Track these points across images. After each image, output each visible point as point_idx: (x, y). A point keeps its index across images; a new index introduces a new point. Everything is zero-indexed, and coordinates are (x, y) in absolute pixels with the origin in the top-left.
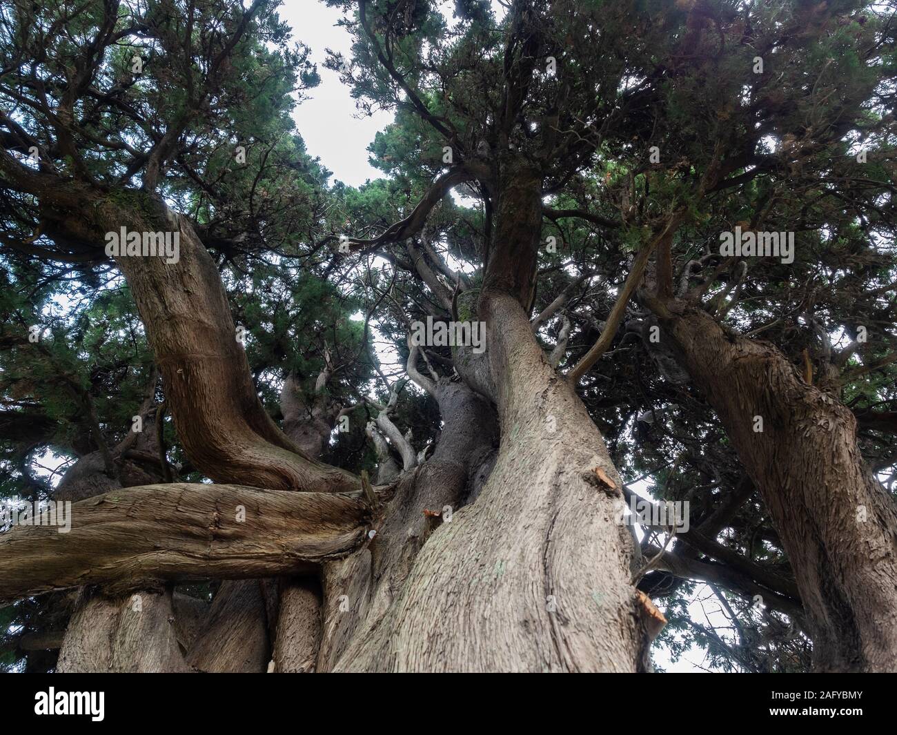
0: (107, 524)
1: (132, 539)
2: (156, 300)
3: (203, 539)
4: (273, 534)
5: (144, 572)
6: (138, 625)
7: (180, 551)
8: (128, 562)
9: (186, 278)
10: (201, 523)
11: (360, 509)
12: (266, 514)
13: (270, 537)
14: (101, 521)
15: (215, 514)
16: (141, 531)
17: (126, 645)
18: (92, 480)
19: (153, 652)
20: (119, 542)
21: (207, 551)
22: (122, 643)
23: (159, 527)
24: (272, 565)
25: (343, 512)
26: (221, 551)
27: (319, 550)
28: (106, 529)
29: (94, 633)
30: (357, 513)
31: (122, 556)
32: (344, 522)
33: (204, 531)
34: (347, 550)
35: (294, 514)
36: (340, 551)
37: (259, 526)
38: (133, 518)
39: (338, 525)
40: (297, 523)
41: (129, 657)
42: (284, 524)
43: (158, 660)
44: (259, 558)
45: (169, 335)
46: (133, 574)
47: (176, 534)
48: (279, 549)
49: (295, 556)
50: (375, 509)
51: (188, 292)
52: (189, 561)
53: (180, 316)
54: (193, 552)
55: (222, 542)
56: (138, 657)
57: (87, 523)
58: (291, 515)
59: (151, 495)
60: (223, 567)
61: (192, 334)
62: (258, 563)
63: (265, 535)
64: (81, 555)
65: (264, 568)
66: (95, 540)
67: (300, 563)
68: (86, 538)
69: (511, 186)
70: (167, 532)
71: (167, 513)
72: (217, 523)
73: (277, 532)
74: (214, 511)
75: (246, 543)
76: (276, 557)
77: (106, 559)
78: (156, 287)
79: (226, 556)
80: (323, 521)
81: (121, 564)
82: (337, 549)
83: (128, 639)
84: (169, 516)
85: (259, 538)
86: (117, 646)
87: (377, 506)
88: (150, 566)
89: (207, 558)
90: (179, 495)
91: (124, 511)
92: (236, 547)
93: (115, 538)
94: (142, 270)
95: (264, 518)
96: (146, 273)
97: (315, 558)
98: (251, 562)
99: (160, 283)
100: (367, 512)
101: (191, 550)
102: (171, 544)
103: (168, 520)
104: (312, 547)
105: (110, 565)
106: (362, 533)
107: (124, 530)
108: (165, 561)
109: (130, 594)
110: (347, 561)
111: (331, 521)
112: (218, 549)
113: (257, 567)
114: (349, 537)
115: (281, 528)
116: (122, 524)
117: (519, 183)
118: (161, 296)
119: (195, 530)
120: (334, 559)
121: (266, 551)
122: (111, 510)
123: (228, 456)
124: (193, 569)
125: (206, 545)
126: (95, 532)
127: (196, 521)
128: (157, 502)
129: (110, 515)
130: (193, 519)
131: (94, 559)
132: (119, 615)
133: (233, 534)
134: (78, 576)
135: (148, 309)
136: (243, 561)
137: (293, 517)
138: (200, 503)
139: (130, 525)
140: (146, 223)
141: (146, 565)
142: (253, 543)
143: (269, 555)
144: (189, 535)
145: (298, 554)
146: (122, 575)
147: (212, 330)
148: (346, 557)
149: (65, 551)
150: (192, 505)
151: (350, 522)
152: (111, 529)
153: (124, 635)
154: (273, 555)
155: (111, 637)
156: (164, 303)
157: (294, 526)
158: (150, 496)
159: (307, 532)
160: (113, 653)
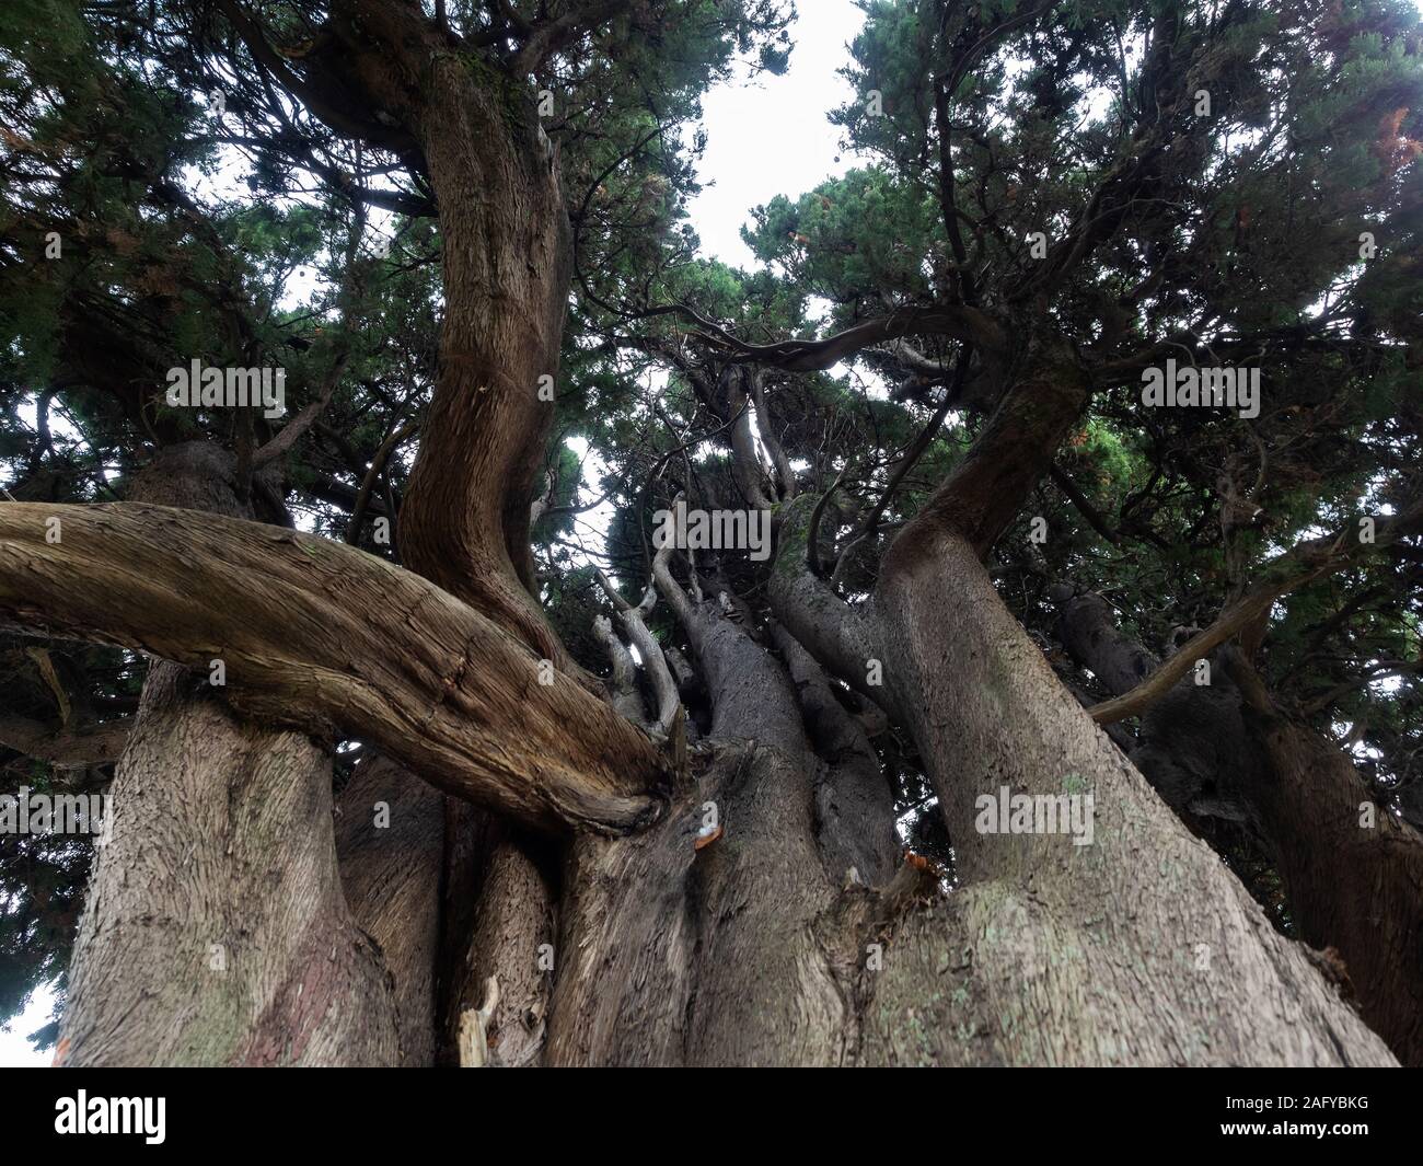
0: (286, 584)
1: (316, 633)
2: (483, 255)
3: (427, 692)
4: (531, 743)
5: (318, 703)
6: (288, 796)
7: (386, 696)
8: (296, 669)
9: (535, 246)
10: (436, 663)
11: (657, 768)
12: (533, 701)
13: (524, 745)
14: (276, 574)
15: (462, 659)
16: (336, 625)
17: (262, 824)
18: (211, 487)
19: (310, 860)
20: (293, 627)
21: (425, 716)
22: (255, 816)
23: (368, 635)
24: (510, 794)
25: (633, 759)
26: (448, 730)
27: (582, 805)
28: (281, 591)
29: (204, 770)
30: (652, 772)
31: (286, 653)
32: (628, 777)
33: (435, 681)
34: (620, 828)
35: (570, 725)
36: (611, 824)
37: (517, 717)
38: (332, 597)
39: (618, 777)
40: (567, 743)
41: (265, 850)
42: (551, 734)
43: (317, 882)
44: (496, 771)
45: (484, 322)
46: (297, 695)
47: (391, 662)
48: (531, 773)
49: (547, 797)
50: (682, 780)
51: (531, 269)
52: (394, 719)
53: (513, 301)
54: (406, 709)
55: (451, 713)
56: (282, 857)
57: (251, 565)
58: (564, 723)
59: (372, 572)
60: (438, 759)
61: (515, 342)
62: (491, 780)
63: (519, 736)
64: (217, 615)
65: (496, 793)
66: (255, 603)
67: (549, 814)
68: (241, 589)
69: (1042, 378)
70: (378, 651)
71: (390, 619)
72: (461, 678)
73: (537, 740)
74: (461, 654)
75: (487, 735)
76: (519, 785)
77: (259, 645)
78: (491, 234)
79: (450, 741)
80: (603, 758)
81: (282, 666)
82: (607, 818)
83: (266, 814)
84: (390, 623)
85: (508, 737)
86: (242, 815)
87: (686, 776)
88: (334, 697)
89: (422, 729)
90: (418, 598)
91: (320, 576)
92: (470, 734)
93: (291, 618)
94: (477, 195)
95: (528, 707)
96: (483, 204)
97: (572, 815)
98: (482, 773)
99: (500, 231)
100: (666, 778)
101: (403, 702)
102: (377, 674)
103: (386, 631)
104: (575, 796)
105: (261, 659)
106: (650, 810)
107: (311, 610)
108: (360, 701)
109: (280, 728)
110: (615, 846)
111: (612, 765)
112: (444, 723)
113: (487, 785)
114: (628, 806)
115: (544, 738)
116: (312, 599)
117: (1055, 381)
118: (493, 252)
119: (422, 670)
120: (598, 832)
121: (512, 767)
122: (298, 563)
123: (471, 569)
124: (394, 738)
125: (427, 706)
126: (259, 587)
127: (428, 654)
128: (380, 590)
129: (295, 571)
130: (425, 650)
131: (239, 633)
132: (251, 756)
133: (475, 710)
134: (194, 648)
135: (467, 262)
136: (470, 764)
137: (566, 729)
138: (443, 627)
139: (325, 606)
140: (505, 125)
141: (327, 692)
142: (496, 742)
143: (512, 774)
144: (410, 675)
145: (553, 797)
146: (277, 688)
147: (541, 353)
148: (616, 838)
149: (194, 594)
150: (432, 626)
151: (635, 780)
152: (291, 596)
153: (260, 801)
154: (519, 778)
155: (233, 794)
156: (494, 266)
157: (562, 745)
158: (370, 572)
159: (574, 764)
160: (235, 826)
